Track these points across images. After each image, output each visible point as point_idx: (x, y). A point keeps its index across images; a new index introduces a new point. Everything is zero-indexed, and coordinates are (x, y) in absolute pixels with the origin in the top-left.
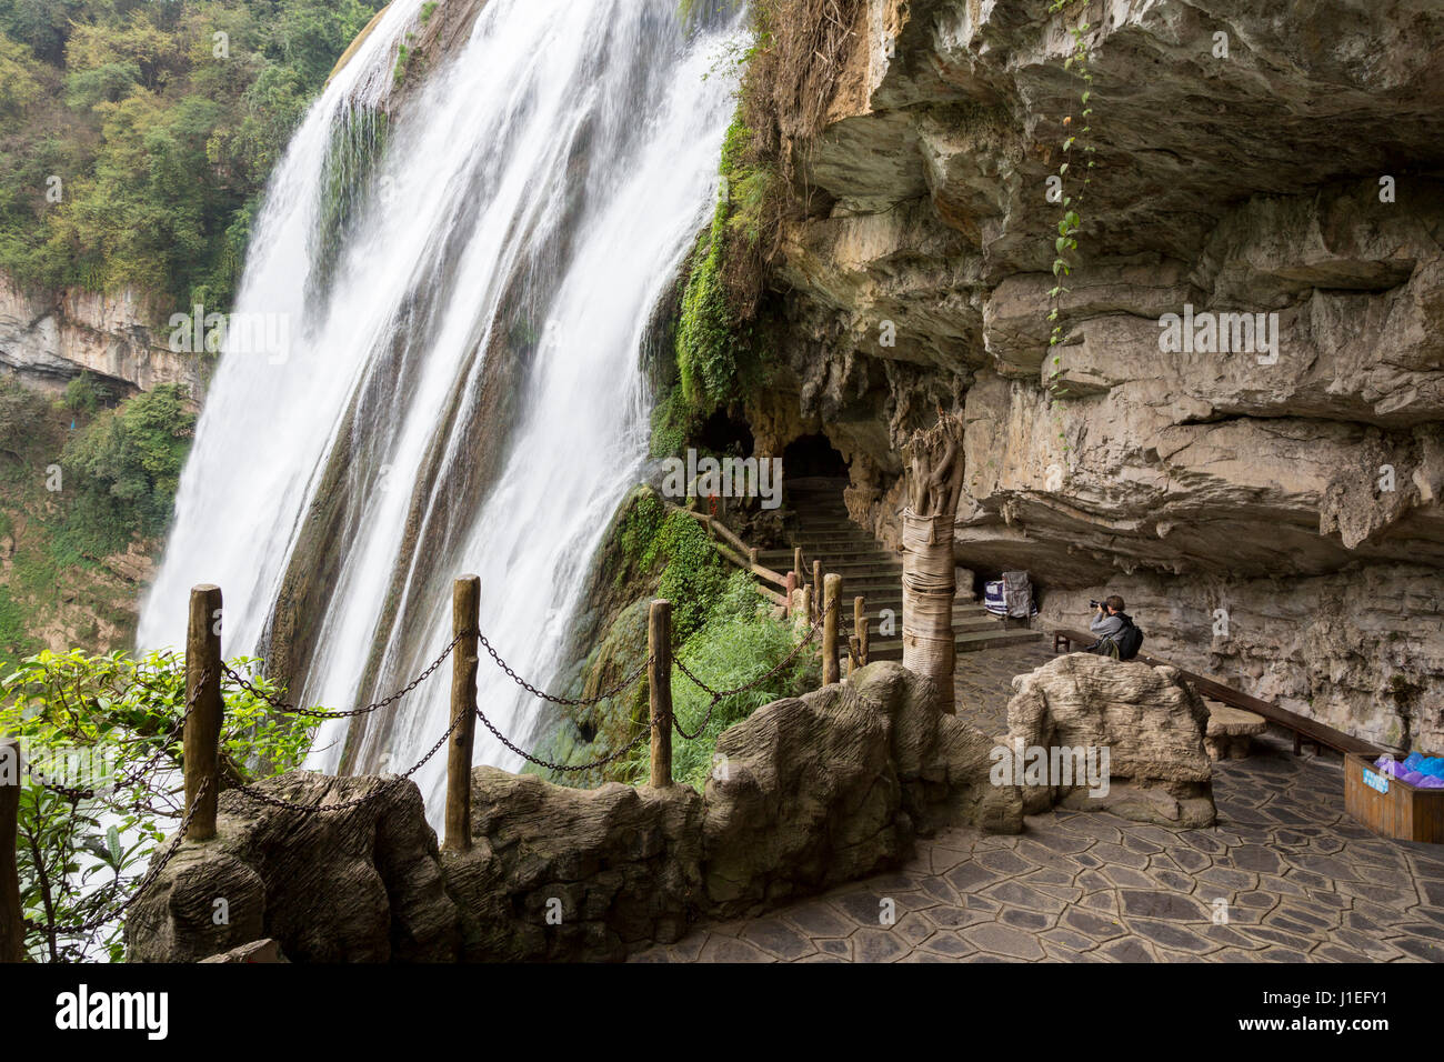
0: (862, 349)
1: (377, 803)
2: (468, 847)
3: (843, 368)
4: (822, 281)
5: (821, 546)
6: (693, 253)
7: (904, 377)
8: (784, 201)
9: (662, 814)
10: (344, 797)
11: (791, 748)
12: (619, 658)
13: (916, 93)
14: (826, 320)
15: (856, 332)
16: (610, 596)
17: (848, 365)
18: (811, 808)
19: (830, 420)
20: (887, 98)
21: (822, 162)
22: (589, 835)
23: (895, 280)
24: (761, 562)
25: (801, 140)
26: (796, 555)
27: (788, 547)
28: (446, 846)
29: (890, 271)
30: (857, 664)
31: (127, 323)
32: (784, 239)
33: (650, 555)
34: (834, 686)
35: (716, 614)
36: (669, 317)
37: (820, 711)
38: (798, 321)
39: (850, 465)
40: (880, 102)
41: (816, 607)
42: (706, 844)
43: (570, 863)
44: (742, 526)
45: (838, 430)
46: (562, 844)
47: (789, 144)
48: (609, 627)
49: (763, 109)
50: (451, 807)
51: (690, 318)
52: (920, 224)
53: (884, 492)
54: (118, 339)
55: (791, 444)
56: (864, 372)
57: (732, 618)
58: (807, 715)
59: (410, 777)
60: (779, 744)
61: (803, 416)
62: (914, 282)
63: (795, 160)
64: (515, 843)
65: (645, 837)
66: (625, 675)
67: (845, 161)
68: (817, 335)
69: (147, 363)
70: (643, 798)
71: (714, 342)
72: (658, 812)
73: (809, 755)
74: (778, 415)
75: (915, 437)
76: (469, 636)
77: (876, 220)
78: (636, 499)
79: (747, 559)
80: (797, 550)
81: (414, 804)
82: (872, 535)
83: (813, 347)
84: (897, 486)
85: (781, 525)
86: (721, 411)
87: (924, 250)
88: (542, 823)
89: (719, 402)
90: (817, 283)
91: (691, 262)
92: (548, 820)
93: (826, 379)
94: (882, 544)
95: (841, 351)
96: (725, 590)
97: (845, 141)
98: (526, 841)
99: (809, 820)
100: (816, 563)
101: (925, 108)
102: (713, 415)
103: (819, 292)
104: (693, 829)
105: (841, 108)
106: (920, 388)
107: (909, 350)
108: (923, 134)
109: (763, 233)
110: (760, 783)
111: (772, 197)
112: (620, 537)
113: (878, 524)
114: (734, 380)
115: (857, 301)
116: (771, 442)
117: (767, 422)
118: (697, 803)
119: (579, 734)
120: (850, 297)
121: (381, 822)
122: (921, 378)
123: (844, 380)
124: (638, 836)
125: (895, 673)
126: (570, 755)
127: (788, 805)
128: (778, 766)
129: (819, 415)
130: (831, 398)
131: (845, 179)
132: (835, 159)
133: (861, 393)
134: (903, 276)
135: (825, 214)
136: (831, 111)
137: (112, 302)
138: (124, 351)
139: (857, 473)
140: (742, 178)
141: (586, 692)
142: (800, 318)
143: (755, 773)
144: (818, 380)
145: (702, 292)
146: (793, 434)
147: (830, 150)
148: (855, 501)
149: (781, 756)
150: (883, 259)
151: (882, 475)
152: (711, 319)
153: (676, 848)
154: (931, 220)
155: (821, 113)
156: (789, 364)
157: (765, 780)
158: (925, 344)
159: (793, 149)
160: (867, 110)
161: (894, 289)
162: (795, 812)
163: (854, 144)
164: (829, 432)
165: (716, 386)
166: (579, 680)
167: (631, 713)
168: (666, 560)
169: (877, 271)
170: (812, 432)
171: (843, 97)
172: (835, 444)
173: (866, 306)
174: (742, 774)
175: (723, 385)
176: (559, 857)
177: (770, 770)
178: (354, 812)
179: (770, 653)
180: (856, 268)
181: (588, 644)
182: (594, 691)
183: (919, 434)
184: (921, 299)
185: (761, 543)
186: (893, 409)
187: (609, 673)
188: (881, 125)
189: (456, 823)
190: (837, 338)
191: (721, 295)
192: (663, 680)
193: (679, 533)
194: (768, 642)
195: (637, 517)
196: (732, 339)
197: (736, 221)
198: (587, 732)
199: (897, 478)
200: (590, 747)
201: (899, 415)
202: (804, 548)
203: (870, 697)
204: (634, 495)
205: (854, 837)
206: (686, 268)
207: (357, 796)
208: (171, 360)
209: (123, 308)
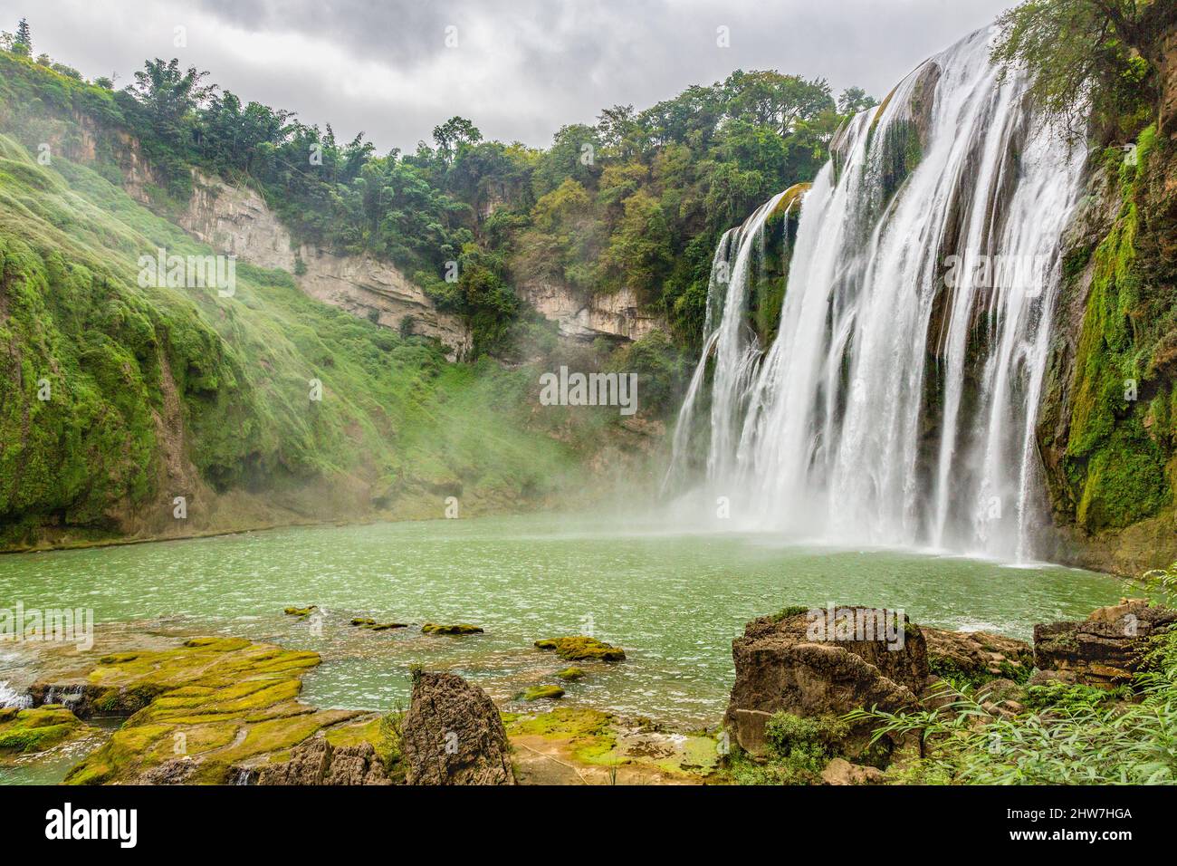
31: (625, 306)
54: (619, 316)
69: (634, 326)
137: (617, 297)
138: (622, 321)
208: (647, 322)
209: (623, 300)
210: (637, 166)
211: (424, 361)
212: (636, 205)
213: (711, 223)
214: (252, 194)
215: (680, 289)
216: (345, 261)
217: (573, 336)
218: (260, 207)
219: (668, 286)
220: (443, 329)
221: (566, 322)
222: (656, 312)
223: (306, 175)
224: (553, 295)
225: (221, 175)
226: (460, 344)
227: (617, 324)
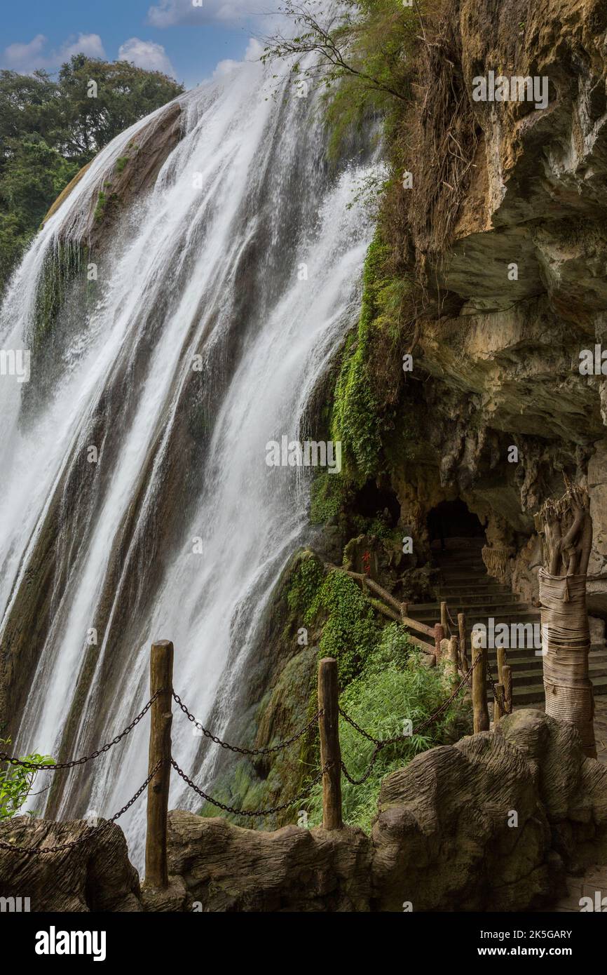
0: (493, 426)
1: (88, 845)
2: (165, 885)
3: (477, 443)
4: (455, 367)
5: (463, 599)
6: (343, 349)
7: (531, 449)
8: (420, 303)
9: (335, 854)
10: (60, 840)
11: (449, 792)
12: (288, 703)
13: (530, 210)
14: (460, 402)
15: (487, 411)
16: (278, 647)
17: (480, 440)
18: (469, 849)
19: (467, 488)
20: (506, 217)
21: (453, 270)
22: (272, 874)
23: (520, 366)
24: (411, 614)
25: (433, 253)
26: (442, 608)
27: (434, 601)
28: (146, 884)
29: (514, 358)
30: (503, 712)
32: (421, 335)
33: (312, 610)
34: (484, 734)
35: (372, 663)
36: (324, 404)
37: (473, 758)
38: (435, 404)
39: (486, 526)
40: (500, 220)
41: (462, 656)
42: (375, 883)
43: (254, 900)
44: (393, 583)
45: (475, 496)
46: (247, 882)
47: (423, 258)
48: (278, 674)
49: (399, 230)
50: (150, 848)
51: (342, 404)
52: (539, 319)
53: (518, 550)
55: (433, 509)
56: (495, 445)
57: (387, 667)
58: (462, 761)
59: (115, 821)
60: (438, 789)
61: (443, 485)
62: (536, 367)
63: (428, 270)
64: (205, 882)
65: (320, 876)
66: (294, 717)
67: (472, 269)
68: (452, 415)
70: (317, 840)
71: (363, 424)
72: (331, 852)
73: (464, 799)
74: (420, 484)
75: (546, 506)
76: (164, 693)
77: (501, 317)
78: (300, 561)
79: (398, 612)
80: (443, 604)
81: (119, 845)
82: (509, 588)
83: (450, 425)
84: (530, 545)
85: (427, 581)
86: (371, 482)
87: (544, 340)
88: (229, 862)
89: (370, 474)
90: (451, 371)
91: (341, 357)
92: (234, 861)
93: (462, 452)
94: (518, 596)
95: (474, 428)
96: (379, 641)
97: (472, 254)
98: (215, 879)
99: (466, 859)
100: (460, 616)
101: (540, 223)
102: (364, 486)
103: (452, 377)
104: (363, 869)
105: (467, 226)
106: (546, 457)
107: (535, 425)
108: (539, 244)
109: (403, 331)
110: (422, 825)
111: (410, 302)
112: (286, 595)
113: (514, 578)
114: (381, 456)
115: (487, 385)
116: (416, 508)
117: (411, 491)
118: (367, 843)
119: (254, 772)
120: (481, 382)
121: (91, 862)
122: (547, 449)
123: (478, 453)
124: (314, 875)
125: (539, 720)
126: (247, 791)
127: (448, 845)
128: (437, 809)
129: (457, 484)
130: (467, 469)
131: (472, 284)
132: (463, 268)
133: (493, 465)
134: (526, 363)
135: (455, 313)
136: (458, 229)
139: (493, 533)
140: (384, 286)
141: (259, 734)
142: (437, 401)
143: (417, 815)
144: (455, 453)
145: (351, 383)
146: (434, 501)
147: (458, 260)
148: (493, 558)
149: (440, 799)
150: (508, 349)
151: (516, 535)
152: (359, 404)
153: (349, 886)
154: (549, 314)
155: (449, 231)
156: (429, 440)
157: (426, 823)
158: (549, 419)
159: (426, 261)
160: (489, 226)
161: (518, 374)
162: (454, 852)
163: (479, 255)
164: (467, 498)
165: (366, 461)
166: (254, 722)
167: (300, 752)
168: (327, 614)
169: (503, 359)
170: (451, 498)
171: (468, 217)
172: (472, 509)
173: (494, 389)
174: (405, 817)
175: (372, 460)
176: (244, 894)
177: (431, 813)
178: (68, 854)
179: (422, 699)
180: (485, 357)
181: (260, 690)
182: (267, 733)
183: (549, 503)
184: (544, 381)
185: (410, 598)
186: (523, 477)
187: (280, 716)
188: (502, 238)
189: (155, 862)
190: (470, 417)
191: (368, 382)
192: (332, 731)
193: (337, 590)
194: (420, 689)
195: (300, 577)
196: (379, 421)
197: (379, 321)
198: (262, 771)
199: (529, 537)
200: (264, 784)
201: (528, 481)
202: (449, 602)
203: (517, 743)
204: (298, 557)
205: (510, 876)
206: (337, 362)
207: (70, 839)
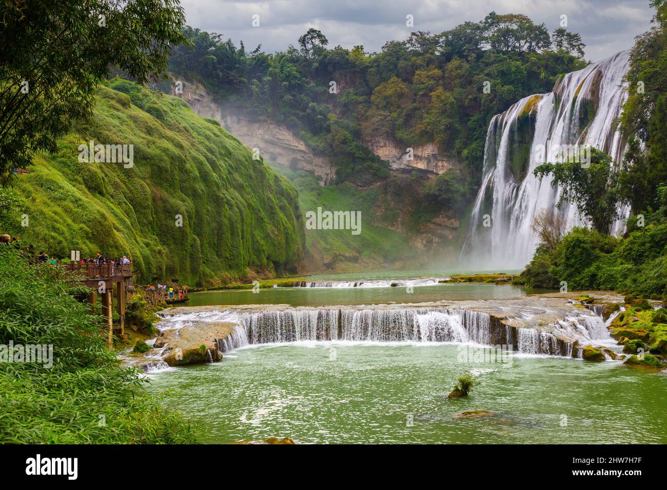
31: (431, 153)
54: (427, 158)
69: (436, 165)
137: (425, 148)
138: (429, 162)
208: (444, 163)
209: (429, 150)
210: (436, 71)
211: (313, 186)
212: (438, 97)
213: (484, 110)
214: (201, 86)
215: (466, 145)
216: (256, 126)
217: (397, 170)
218: (203, 93)
219: (458, 144)
220: (316, 165)
221: (394, 162)
222: (449, 158)
223: (231, 73)
224: (385, 146)
225: (184, 76)
226: (327, 175)
227: (425, 163)
